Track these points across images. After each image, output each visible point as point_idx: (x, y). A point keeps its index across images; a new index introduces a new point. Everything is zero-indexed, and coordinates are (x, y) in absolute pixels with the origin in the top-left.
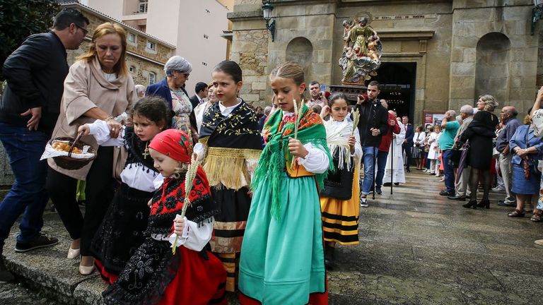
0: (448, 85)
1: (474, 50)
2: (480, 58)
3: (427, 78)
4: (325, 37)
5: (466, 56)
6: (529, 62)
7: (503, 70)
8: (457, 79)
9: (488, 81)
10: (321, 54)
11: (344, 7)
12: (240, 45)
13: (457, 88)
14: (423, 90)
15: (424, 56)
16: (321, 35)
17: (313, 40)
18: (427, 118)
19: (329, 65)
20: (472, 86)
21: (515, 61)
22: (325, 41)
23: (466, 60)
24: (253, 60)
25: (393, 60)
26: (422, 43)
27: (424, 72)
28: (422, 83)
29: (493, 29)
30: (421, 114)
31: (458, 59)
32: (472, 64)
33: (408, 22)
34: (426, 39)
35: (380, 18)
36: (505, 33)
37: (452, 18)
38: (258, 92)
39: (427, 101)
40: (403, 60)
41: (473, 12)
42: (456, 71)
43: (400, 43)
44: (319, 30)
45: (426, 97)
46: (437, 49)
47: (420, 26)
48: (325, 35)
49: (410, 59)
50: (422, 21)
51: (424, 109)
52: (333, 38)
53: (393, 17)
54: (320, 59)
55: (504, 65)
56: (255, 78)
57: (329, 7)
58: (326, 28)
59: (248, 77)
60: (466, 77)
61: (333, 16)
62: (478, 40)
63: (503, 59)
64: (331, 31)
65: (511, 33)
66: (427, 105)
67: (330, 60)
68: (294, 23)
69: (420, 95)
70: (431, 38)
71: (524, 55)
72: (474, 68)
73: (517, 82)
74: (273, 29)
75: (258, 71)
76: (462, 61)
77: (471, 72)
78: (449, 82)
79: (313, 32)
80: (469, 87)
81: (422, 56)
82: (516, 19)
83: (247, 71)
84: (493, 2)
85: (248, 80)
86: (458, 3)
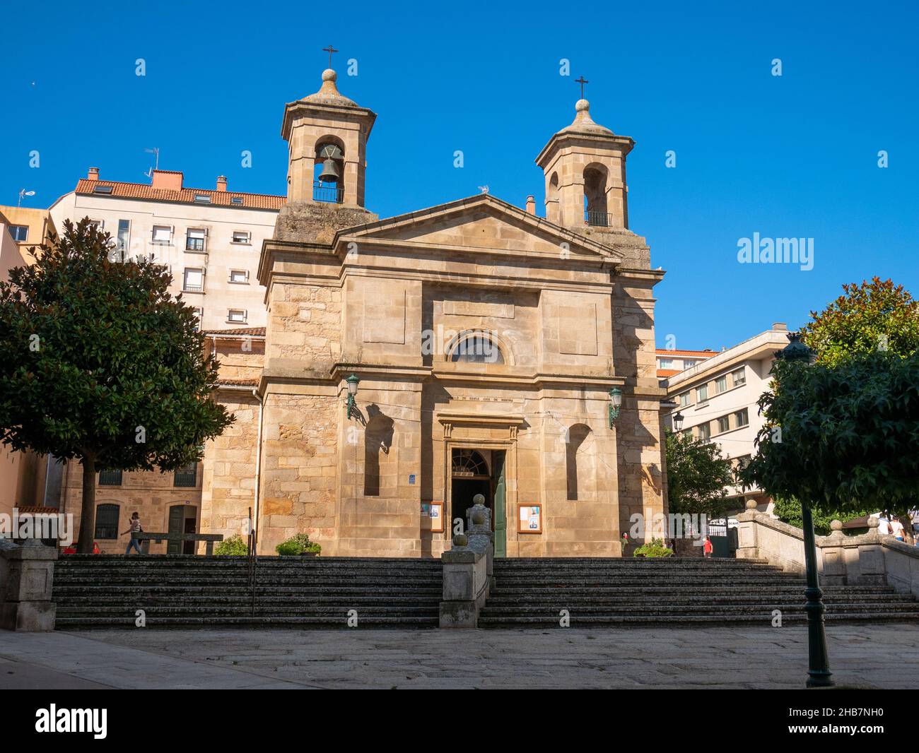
0: (539, 475)
3: (519, 468)
4: (412, 417)
5: (557, 447)
8: (551, 469)
10: (408, 437)
11: (427, 382)
12: (280, 413)
13: (551, 479)
14: (515, 480)
15: (514, 444)
16: (406, 414)
19: (419, 450)
20: (564, 477)
22: (413, 422)
23: (558, 451)
24: (300, 436)
25: (482, 446)
26: (512, 430)
27: (514, 461)
28: (515, 472)
29: (579, 420)
31: (550, 449)
32: (561, 454)
33: (497, 405)
34: (516, 426)
35: (468, 398)
36: (589, 425)
37: (539, 405)
38: (309, 480)
39: (521, 493)
40: (493, 447)
41: (559, 402)
42: (549, 462)
43: (489, 429)
44: (406, 408)
45: (518, 488)
46: (526, 437)
47: (509, 411)
48: (412, 415)
49: (500, 445)
50: (510, 405)
51: (516, 500)
52: (421, 419)
53: (482, 399)
55: (589, 456)
56: (303, 460)
57: (416, 383)
58: (414, 407)
59: (293, 459)
60: (558, 468)
61: (420, 393)
64: (419, 412)
65: (593, 424)
66: (520, 496)
67: (420, 445)
69: (512, 486)
70: (521, 425)
71: (606, 448)
72: (565, 458)
73: (602, 473)
75: (307, 452)
76: (554, 451)
77: (562, 463)
78: (539, 472)
79: (398, 411)
80: (561, 478)
81: (512, 444)
83: (291, 450)
84: (577, 393)
85: (293, 462)
86: (547, 392)
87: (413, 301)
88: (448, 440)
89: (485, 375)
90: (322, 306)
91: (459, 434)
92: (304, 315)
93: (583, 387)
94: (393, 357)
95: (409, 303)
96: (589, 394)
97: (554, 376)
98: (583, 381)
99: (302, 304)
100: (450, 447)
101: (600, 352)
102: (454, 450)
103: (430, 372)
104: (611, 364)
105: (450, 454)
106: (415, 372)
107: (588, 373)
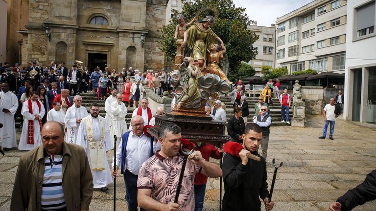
1: (126, 51)
2: (127, 54)
3: (111, 60)
4: (72, 42)
5: (123, 53)
7: (135, 58)
8: (121, 61)
9: (130, 62)
10: (71, 49)
11: (80, 31)
12: (32, 40)
13: (120, 64)
16: (70, 41)
17: (67, 43)
19: (74, 53)
20: (125, 63)
21: (138, 55)
22: (72, 44)
23: (123, 55)
24: (39, 48)
25: (99, 53)
26: (109, 47)
27: (110, 58)
28: (109, 61)
29: (131, 44)
31: (121, 54)
32: (125, 56)
33: (104, 39)
34: (111, 46)
35: (94, 36)
36: (135, 46)
37: (119, 40)
38: (42, 62)
40: (102, 53)
41: (125, 38)
42: (120, 58)
43: (101, 47)
44: (70, 39)
45: (110, 66)
46: (114, 49)
47: (108, 41)
49: (105, 52)
50: (109, 39)
52: (76, 43)
53: (99, 37)
54: (70, 51)
55: (135, 56)
56: (40, 56)
57: (74, 31)
58: (73, 38)
60: (123, 60)
61: (75, 34)
62: (127, 48)
63: (135, 54)
64: (75, 40)
65: (137, 46)
67: (75, 51)
68: (59, 36)
71: (141, 54)
73: (139, 62)
74: (50, 37)
75: (42, 53)
77: (125, 59)
78: (118, 61)
79: (67, 40)
81: (109, 52)
82: (138, 42)
83: (36, 53)
84: (131, 35)
85: (37, 56)
86: (121, 35)
88: (87, 50)
89: (100, 29)
90: (47, 4)
91: (90, 48)
92: (41, 7)
93: (134, 33)
94: (66, 22)
95: (73, 3)
96: (136, 36)
98: (133, 31)
99: (40, 3)
100: (87, 52)
101: (141, 22)
102: (89, 54)
103: (78, 27)
104: (145, 26)
105: (87, 54)
106: (73, 27)
107: (136, 29)
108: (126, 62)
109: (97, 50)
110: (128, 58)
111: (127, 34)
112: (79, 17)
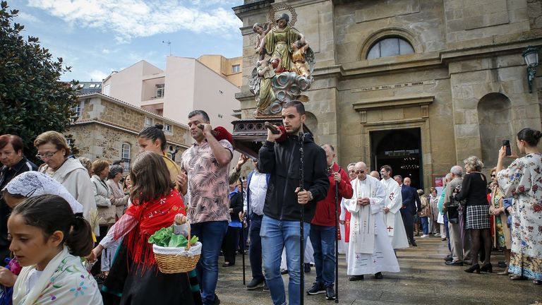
0: (455, 147)
1: (475, 111)
2: (482, 119)
3: (432, 142)
4: (328, 110)
5: (468, 118)
6: (532, 118)
7: (508, 128)
8: (462, 141)
9: (494, 141)
10: (326, 127)
11: (345, 80)
13: (463, 150)
14: (429, 154)
15: (427, 121)
16: (324, 108)
17: (316, 113)
18: (437, 182)
19: (335, 136)
20: (478, 146)
21: (517, 118)
22: (328, 114)
23: (468, 122)
25: (397, 127)
26: (424, 109)
27: (428, 137)
28: (428, 147)
29: (491, 89)
30: (430, 177)
31: (461, 121)
32: (475, 125)
33: (408, 89)
34: (427, 105)
35: (380, 88)
36: (503, 92)
37: (450, 83)
39: (435, 164)
40: (407, 126)
41: (468, 75)
42: (460, 133)
43: (402, 110)
44: (322, 103)
45: (433, 161)
46: (439, 113)
47: (420, 92)
48: (329, 108)
49: (413, 124)
50: (421, 87)
51: (433, 172)
52: (337, 110)
53: (393, 86)
54: (326, 131)
55: (507, 124)
57: (329, 82)
58: (329, 101)
60: (471, 138)
61: (334, 89)
62: (478, 101)
63: (506, 117)
64: (334, 104)
65: (509, 92)
66: (435, 168)
67: (336, 132)
69: (427, 159)
70: (431, 103)
71: (526, 113)
72: (477, 128)
76: (465, 123)
77: (475, 133)
78: (454, 144)
79: (317, 106)
80: (475, 148)
81: (425, 121)
82: (512, 78)
84: (487, 63)
86: (453, 68)
87: (325, 17)
88: (365, 125)
89: (392, 65)
91: (373, 119)
93: (494, 56)
95: (322, 20)
96: (501, 62)
97: (458, 51)
98: (492, 50)
100: (367, 130)
101: (513, 20)
102: (371, 133)
103: (339, 70)
104: (527, 28)
105: (367, 136)
106: (327, 72)
107: (497, 41)
108: (481, 142)
109: (390, 120)
110: (483, 131)
111: (473, 63)
112: (339, 50)
